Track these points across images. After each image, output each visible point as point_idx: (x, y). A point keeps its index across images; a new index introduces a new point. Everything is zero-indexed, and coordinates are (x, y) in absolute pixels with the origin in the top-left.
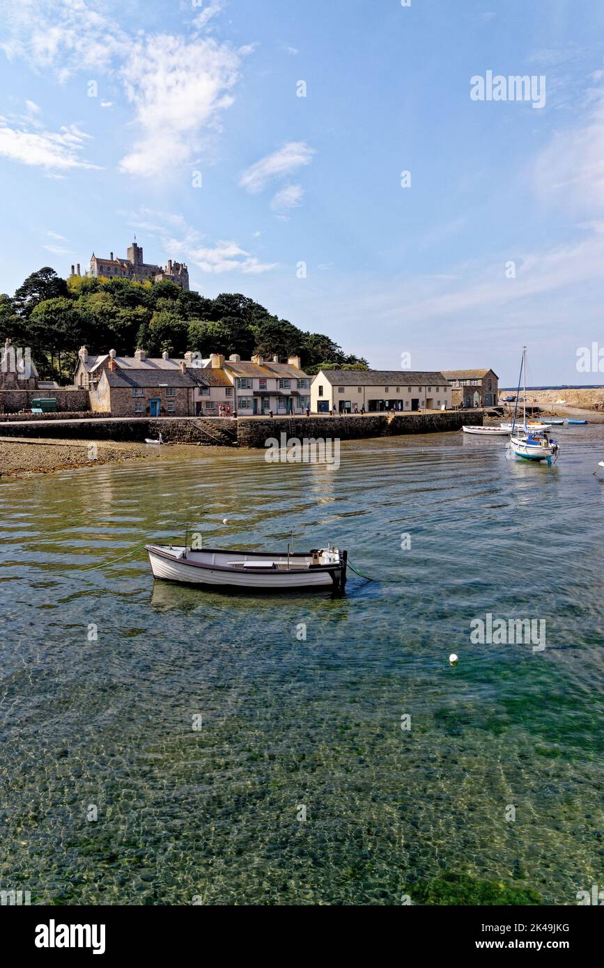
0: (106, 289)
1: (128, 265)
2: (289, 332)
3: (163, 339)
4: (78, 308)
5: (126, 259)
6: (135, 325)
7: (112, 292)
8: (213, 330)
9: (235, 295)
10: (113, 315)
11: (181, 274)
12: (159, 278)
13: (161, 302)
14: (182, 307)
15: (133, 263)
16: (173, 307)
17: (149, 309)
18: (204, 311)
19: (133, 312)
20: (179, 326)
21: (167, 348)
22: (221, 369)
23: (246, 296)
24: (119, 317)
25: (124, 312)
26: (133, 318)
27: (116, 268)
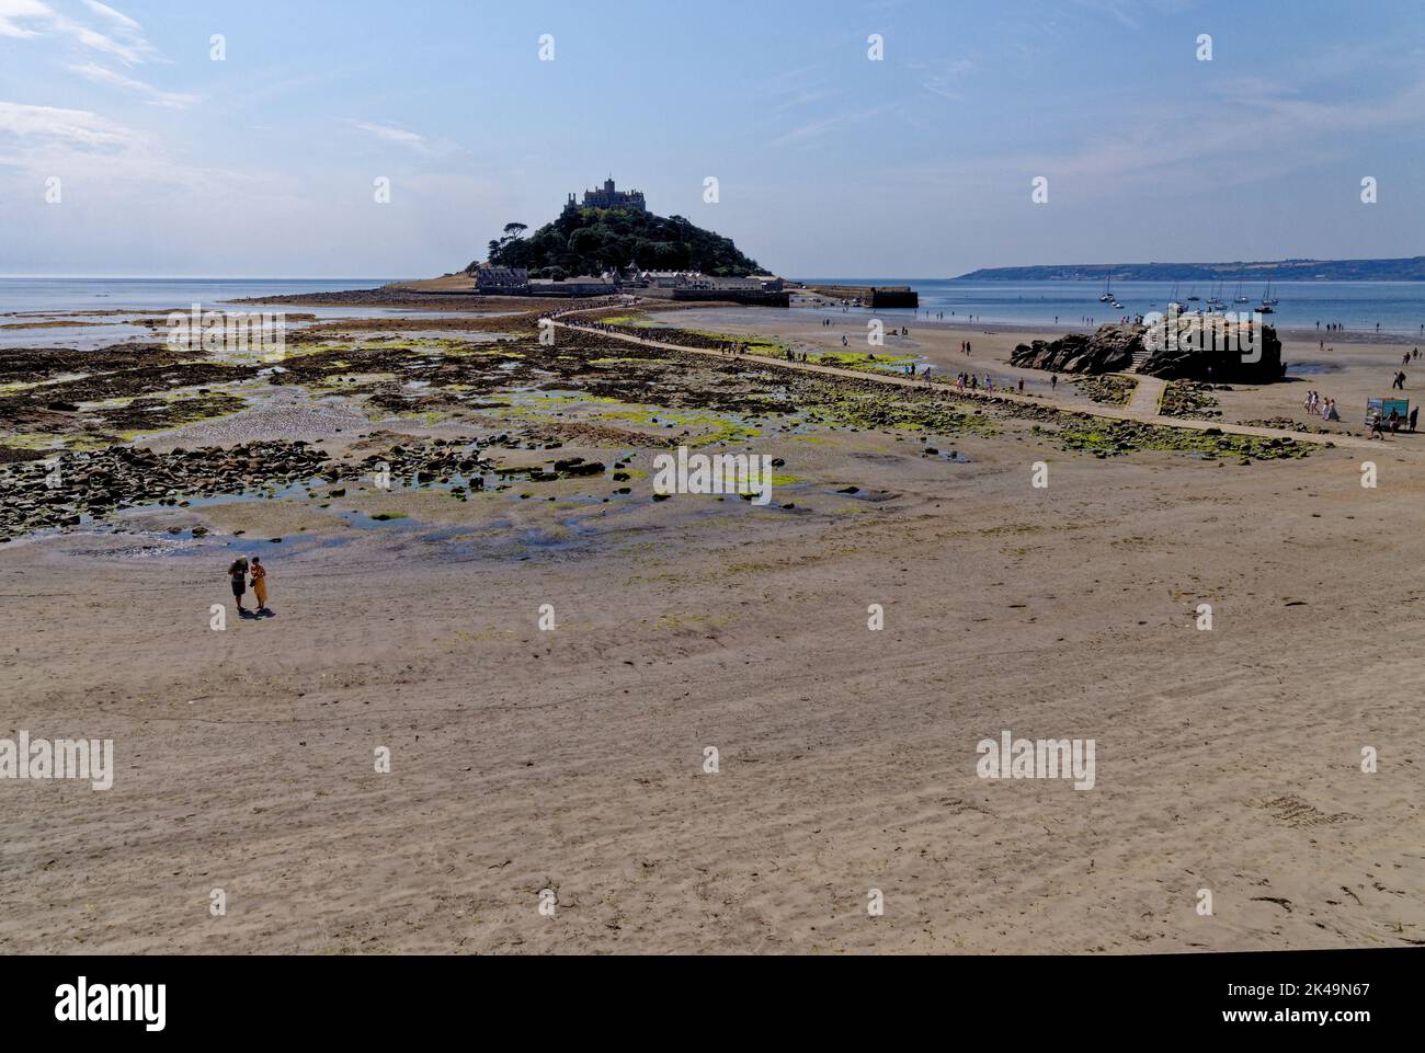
1: (607, 194)
12: (627, 206)
15: (609, 192)
16: (644, 233)
20: (651, 246)
23: (682, 217)
27: (600, 198)
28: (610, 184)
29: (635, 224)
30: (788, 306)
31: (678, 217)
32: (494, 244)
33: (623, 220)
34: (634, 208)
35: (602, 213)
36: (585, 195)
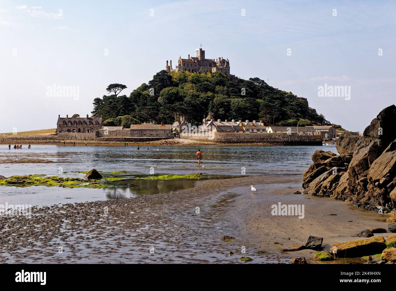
0: (193, 82)
1: (197, 61)
2: (274, 106)
3: (220, 108)
4: (181, 92)
5: (196, 57)
6: (208, 101)
7: (196, 84)
8: (241, 104)
9: (254, 78)
10: (198, 96)
11: (226, 67)
12: (214, 70)
13: (218, 88)
14: (228, 91)
15: (200, 59)
16: (223, 91)
18: (238, 93)
19: (206, 95)
20: (227, 102)
21: (222, 112)
22: (242, 126)
24: (200, 97)
25: (203, 95)
26: (206, 98)
27: (192, 64)
28: (202, 53)
29: (218, 83)
30: (322, 145)
31: (257, 79)
32: (97, 101)
33: (207, 81)
34: (220, 72)
35: (191, 76)
36: (179, 61)
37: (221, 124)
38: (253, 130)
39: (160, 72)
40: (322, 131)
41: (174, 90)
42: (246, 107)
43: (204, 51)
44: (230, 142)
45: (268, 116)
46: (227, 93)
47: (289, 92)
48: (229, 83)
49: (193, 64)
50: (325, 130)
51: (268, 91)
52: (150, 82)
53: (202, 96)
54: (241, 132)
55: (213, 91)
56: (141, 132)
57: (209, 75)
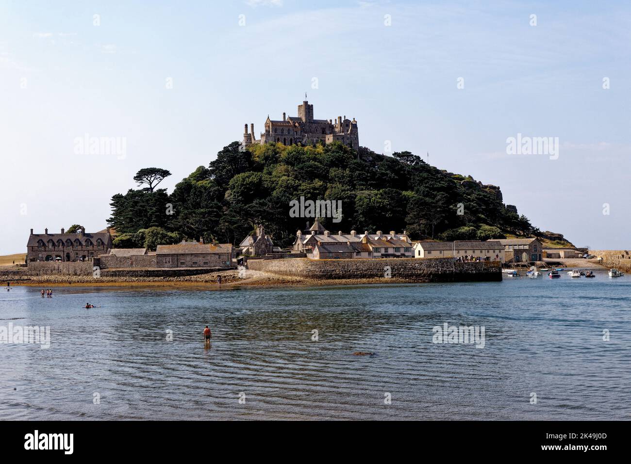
0: (288, 162)
1: (299, 124)
2: (434, 203)
4: (267, 181)
5: (297, 116)
6: (314, 196)
7: (293, 165)
8: (375, 200)
9: (402, 152)
10: (296, 188)
11: (351, 133)
12: (329, 139)
13: (333, 172)
14: (351, 176)
15: (304, 120)
16: (343, 177)
17: (323, 182)
18: (369, 180)
19: (312, 185)
20: (348, 197)
22: (367, 243)
23: (414, 153)
24: (300, 189)
25: (305, 185)
26: (312, 190)
27: (289, 129)
28: (308, 109)
29: (333, 164)
31: (407, 155)
32: (117, 199)
33: (315, 159)
34: (339, 143)
35: (286, 150)
36: (267, 125)
37: (330, 240)
38: (386, 249)
39: (230, 146)
40: (516, 248)
41: (253, 177)
42: (384, 206)
43: (312, 106)
44: (330, 277)
45: (423, 221)
46: (349, 181)
47: (467, 176)
48: (354, 164)
49: (291, 128)
50: (521, 247)
51: (425, 175)
52: (212, 164)
53: (304, 188)
54: (365, 255)
55: (325, 178)
56: (176, 258)
57: (320, 149)
